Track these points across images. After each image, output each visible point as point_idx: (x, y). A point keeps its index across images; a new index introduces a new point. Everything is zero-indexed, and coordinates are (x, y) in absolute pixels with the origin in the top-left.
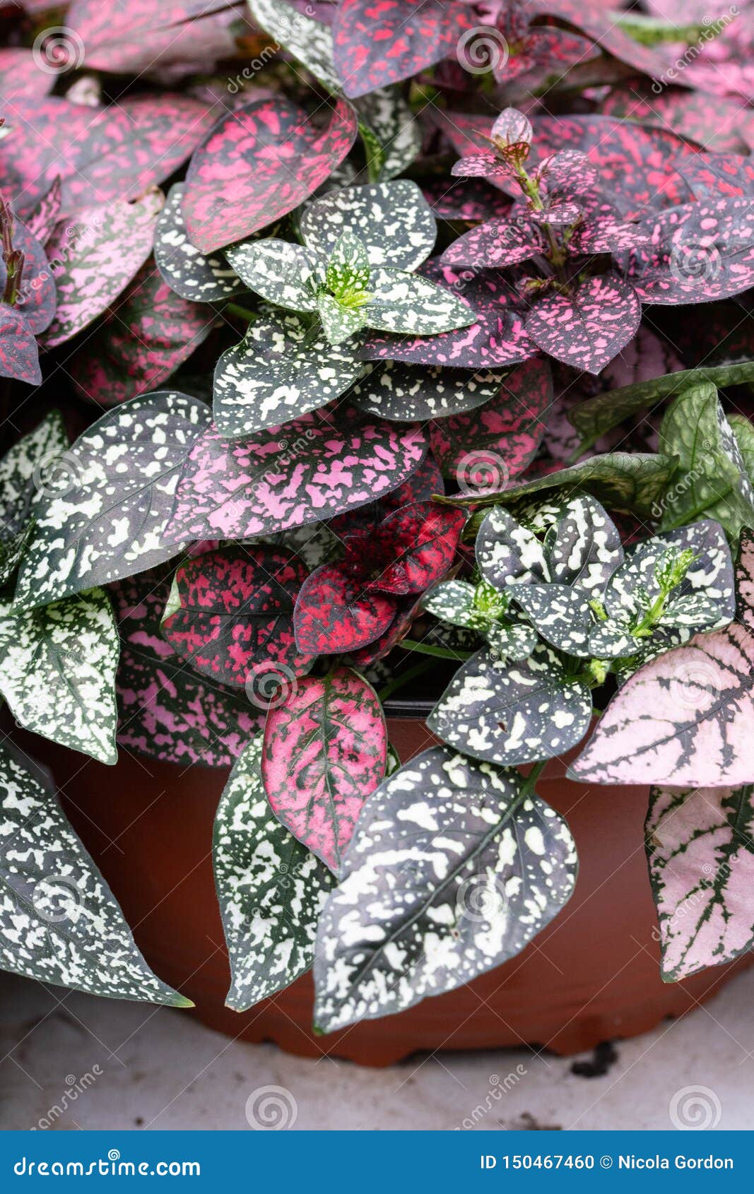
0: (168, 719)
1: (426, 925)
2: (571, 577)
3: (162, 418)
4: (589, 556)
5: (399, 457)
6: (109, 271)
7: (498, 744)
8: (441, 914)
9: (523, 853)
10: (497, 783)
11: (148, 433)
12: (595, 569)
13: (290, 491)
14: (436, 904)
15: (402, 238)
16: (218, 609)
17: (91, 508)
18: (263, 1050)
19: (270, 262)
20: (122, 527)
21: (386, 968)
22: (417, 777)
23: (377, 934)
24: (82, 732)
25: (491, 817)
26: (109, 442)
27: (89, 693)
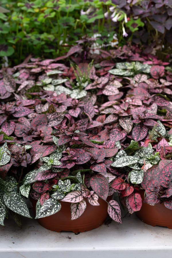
0: (35, 196)
1: (47, 211)
2: (66, 186)
3: (37, 171)
4: (68, 184)
5: (55, 175)
6: (36, 159)
7: (56, 198)
8: (49, 210)
9: (57, 207)
10: (56, 201)
11: (36, 172)
12: (68, 185)
13: (45, 177)
14: (48, 210)
15: (59, 157)
16: (38, 186)
17: (30, 178)
18: (49, 230)
19: (46, 159)
20: (32, 179)
21: (44, 214)
22: (49, 200)
23: (43, 211)
24: (26, 195)
25: (55, 204)
26: (33, 173)
27: (27, 192)
